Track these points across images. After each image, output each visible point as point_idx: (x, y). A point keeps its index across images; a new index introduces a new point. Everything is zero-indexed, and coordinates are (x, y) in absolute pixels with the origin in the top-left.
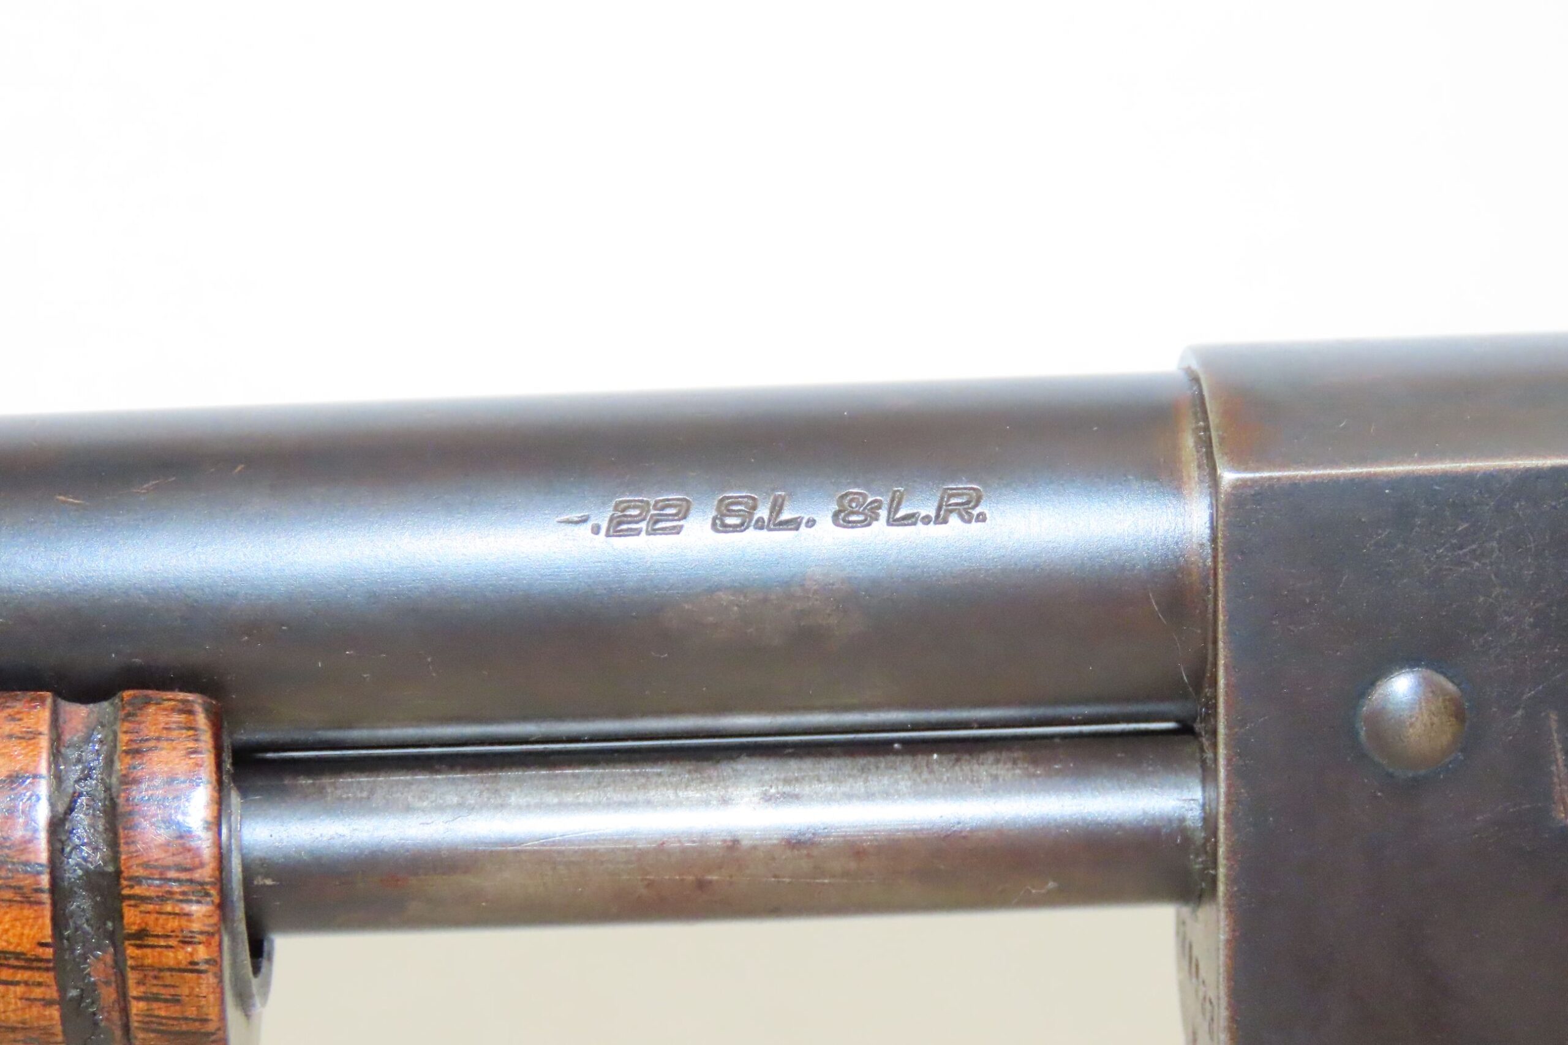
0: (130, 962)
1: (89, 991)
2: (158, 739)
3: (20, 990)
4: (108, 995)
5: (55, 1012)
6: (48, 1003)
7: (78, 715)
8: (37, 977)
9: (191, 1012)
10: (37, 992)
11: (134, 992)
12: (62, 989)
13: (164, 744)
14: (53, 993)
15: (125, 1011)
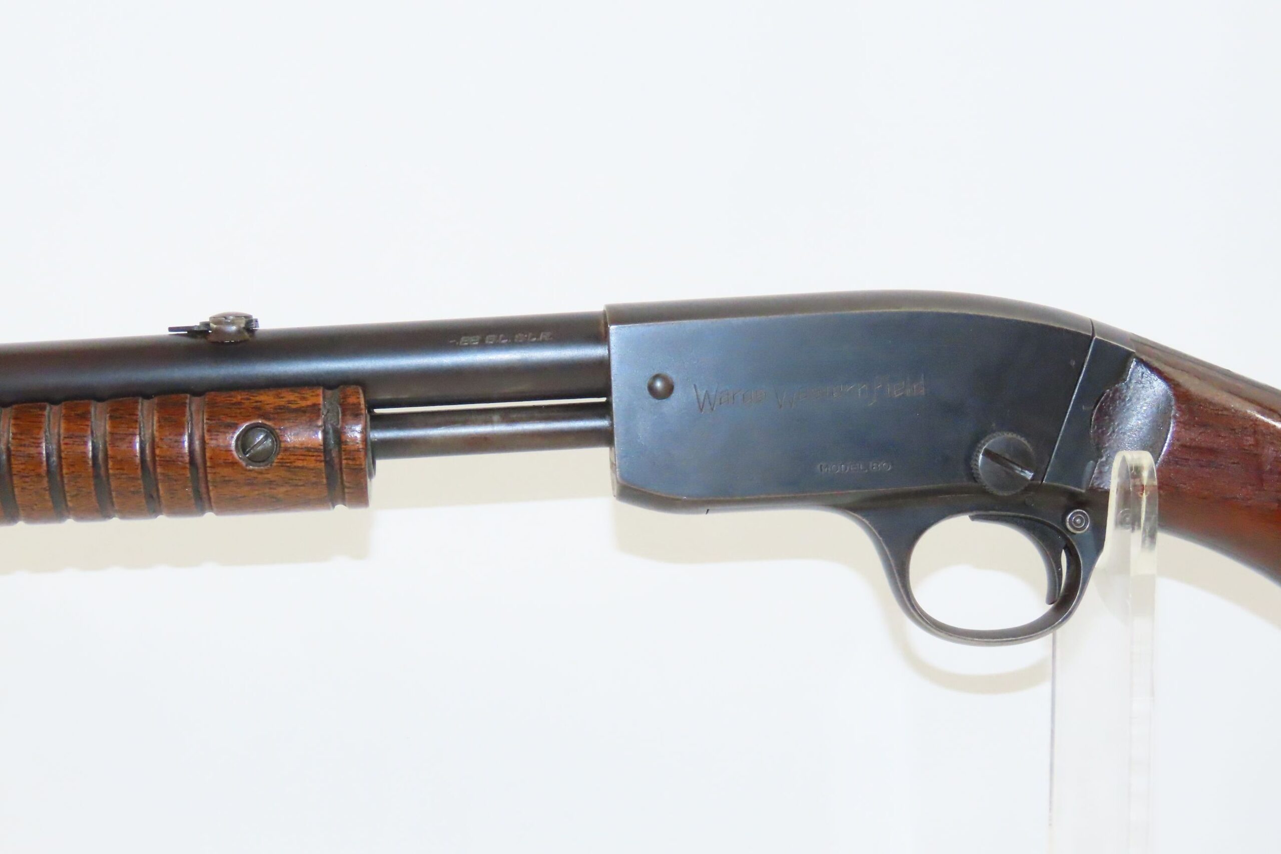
0: (343, 449)
1: (332, 459)
2: (350, 395)
3: (314, 458)
4: (336, 461)
5: (323, 464)
6: (321, 461)
7: (329, 393)
8: (319, 454)
9: (358, 463)
10: (319, 458)
11: (344, 457)
12: (325, 457)
13: (351, 396)
14: (322, 458)
15: (341, 464)
